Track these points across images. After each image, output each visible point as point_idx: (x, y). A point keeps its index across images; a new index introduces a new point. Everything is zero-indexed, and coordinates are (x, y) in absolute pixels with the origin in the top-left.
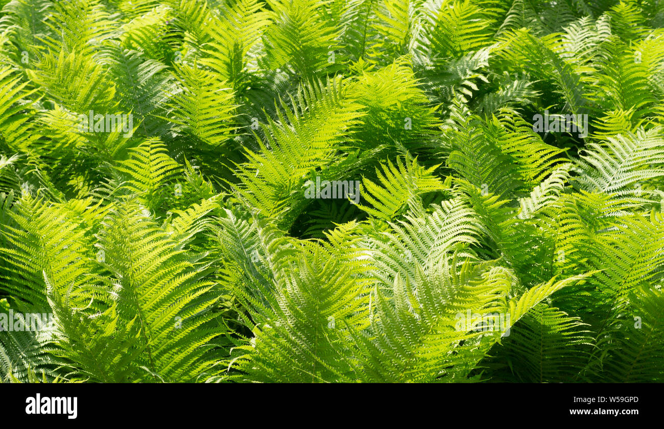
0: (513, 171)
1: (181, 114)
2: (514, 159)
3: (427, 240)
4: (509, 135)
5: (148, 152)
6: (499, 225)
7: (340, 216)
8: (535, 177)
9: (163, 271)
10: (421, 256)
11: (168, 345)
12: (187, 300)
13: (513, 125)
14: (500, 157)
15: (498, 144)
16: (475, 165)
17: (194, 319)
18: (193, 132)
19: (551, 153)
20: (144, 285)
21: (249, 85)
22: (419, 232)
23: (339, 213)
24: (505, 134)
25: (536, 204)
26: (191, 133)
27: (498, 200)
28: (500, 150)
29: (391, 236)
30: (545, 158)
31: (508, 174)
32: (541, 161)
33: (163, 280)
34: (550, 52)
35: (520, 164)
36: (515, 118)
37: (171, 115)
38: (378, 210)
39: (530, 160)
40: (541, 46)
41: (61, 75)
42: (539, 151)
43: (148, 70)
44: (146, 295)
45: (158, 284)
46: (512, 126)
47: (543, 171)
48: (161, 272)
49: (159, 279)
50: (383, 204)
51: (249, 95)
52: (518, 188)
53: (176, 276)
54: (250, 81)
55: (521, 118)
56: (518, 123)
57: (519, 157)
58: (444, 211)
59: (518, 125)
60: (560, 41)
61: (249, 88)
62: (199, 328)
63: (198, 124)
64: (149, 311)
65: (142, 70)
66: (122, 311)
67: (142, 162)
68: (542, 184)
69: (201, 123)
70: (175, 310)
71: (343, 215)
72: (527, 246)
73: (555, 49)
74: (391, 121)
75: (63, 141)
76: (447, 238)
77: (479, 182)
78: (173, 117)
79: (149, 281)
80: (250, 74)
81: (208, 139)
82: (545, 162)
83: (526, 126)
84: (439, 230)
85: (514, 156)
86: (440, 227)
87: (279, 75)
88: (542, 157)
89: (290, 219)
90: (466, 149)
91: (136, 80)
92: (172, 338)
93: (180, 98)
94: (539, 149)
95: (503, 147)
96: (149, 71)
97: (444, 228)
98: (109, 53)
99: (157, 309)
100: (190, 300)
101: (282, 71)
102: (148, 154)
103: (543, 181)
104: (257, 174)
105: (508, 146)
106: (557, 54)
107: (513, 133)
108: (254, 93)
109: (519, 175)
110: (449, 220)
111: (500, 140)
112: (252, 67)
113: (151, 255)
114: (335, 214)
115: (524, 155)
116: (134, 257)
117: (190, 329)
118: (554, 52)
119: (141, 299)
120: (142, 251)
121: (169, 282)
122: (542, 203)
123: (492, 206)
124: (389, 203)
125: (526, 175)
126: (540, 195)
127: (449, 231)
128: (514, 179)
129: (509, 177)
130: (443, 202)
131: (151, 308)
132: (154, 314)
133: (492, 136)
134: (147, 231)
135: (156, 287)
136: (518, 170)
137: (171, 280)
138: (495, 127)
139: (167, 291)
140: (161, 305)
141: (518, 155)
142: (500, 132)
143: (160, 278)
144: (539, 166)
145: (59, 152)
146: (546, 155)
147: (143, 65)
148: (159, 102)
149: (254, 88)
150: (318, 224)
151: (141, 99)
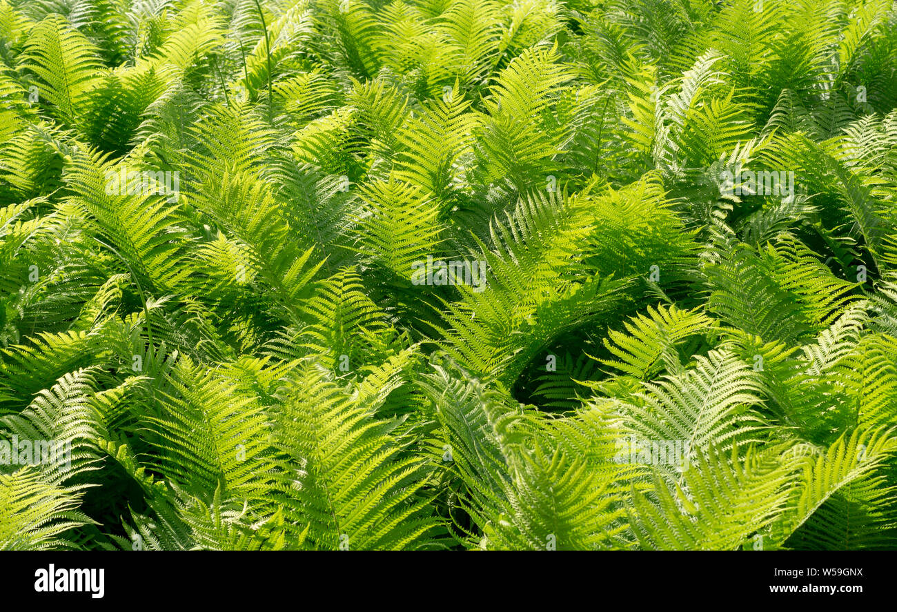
0: (795, 312)
1: (372, 242)
2: (795, 296)
3: (694, 401)
4: (788, 267)
5: (340, 288)
6: (784, 382)
7: (577, 370)
8: (823, 319)
9: (358, 450)
10: (687, 421)
11: (368, 544)
12: (391, 483)
13: (795, 254)
14: (779, 294)
15: (774, 277)
16: (747, 307)
17: (400, 508)
18: (387, 265)
19: (842, 288)
20: (335, 469)
21: (455, 204)
22: (683, 391)
23: (575, 366)
24: (783, 267)
25: (827, 352)
26: (384, 266)
27: (783, 350)
28: (778, 285)
29: (646, 398)
30: (836, 295)
31: (788, 316)
32: (831, 299)
33: (359, 461)
34: (832, 160)
35: (804, 303)
36: (796, 246)
37: (360, 244)
38: (628, 364)
39: (817, 298)
40: (821, 153)
41: (227, 200)
42: (827, 287)
43: (328, 187)
44: (339, 482)
45: (353, 467)
46: (793, 256)
47: (833, 312)
48: (355, 451)
49: (352, 460)
50: (635, 356)
51: (456, 216)
52: (802, 334)
53: (374, 454)
54: (456, 200)
55: (805, 247)
56: (800, 253)
57: (803, 294)
58: (713, 364)
59: (801, 254)
60: (841, 147)
61: (455, 209)
62: (406, 520)
63: (394, 255)
64: (343, 502)
65: (321, 188)
66: (308, 503)
67: (331, 301)
68: (832, 327)
69: (397, 253)
70: (376, 498)
71: (581, 370)
72: (820, 409)
73: (838, 156)
74: (639, 249)
75: (226, 278)
76: (720, 398)
77: (752, 328)
78: (362, 248)
79: (340, 464)
80: (456, 192)
81: (405, 273)
82: (836, 299)
83: (812, 255)
84: (709, 389)
85: (796, 292)
86: (710, 384)
87: (491, 191)
88: (831, 293)
89: (512, 373)
90: (734, 288)
91: (314, 200)
92: (374, 534)
93: (370, 223)
94: (828, 284)
95: (782, 283)
96: (329, 189)
97: (715, 386)
98: (279, 167)
99: (352, 498)
100: (394, 484)
101: (495, 186)
102: (339, 292)
103: (833, 323)
104: (473, 317)
105: (787, 280)
106: (841, 162)
107: (795, 265)
108: (462, 214)
109: (803, 317)
110: (719, 376)
111: (777, 273)
112: (459, 183)
113: (341, 430)
114: (571, 368)
115: (809, 292)
116: (320, 435)
117: (396, 521)
118: (838, 159)
119: (332, 486)
120: (329, 426)
121: (365, 462)
122: (835, 351)
123: (775, 359)
124: (642, 354)
125: (812, 316)
126: (831, 341)
127: (722, 389)
128: (797, 321)
129: (791, 320)
130: (709, 352)
131: (345, 497)
132: (349, 504)
133: (768, 268)
134: (333, 401)
135: (350, 470)
136: (801, 310)
137: (368, 459)
138: (770, 258)
139: (364, 474)
140: (358, 493)
141: (801, 292)
142: (777, 263)
143: (354, 459)
144: (828, 306)
145: (218, 293)
146: (837, 290)
147: (322, 182)
148: (344, 228)
149: (462, 209)
150: (551, 381)
151: (320, 225)
